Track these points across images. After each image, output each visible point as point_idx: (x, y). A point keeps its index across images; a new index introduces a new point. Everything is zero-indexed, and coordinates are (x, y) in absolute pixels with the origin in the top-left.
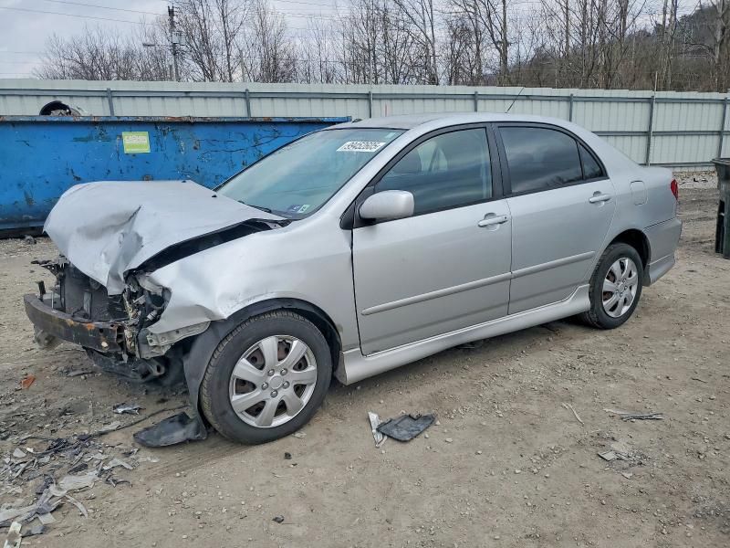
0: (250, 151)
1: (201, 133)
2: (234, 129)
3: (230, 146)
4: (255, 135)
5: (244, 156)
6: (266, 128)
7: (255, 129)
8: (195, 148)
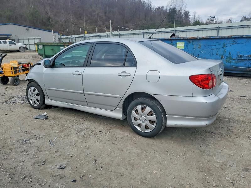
0: (221, 49)
1: (202, 43)
2: (215, 41)
3: (213, 47)
4: (224, 43)
5: (217, 51)
6: (230, 40)
7: (225, 41)
8: (199, 48)
